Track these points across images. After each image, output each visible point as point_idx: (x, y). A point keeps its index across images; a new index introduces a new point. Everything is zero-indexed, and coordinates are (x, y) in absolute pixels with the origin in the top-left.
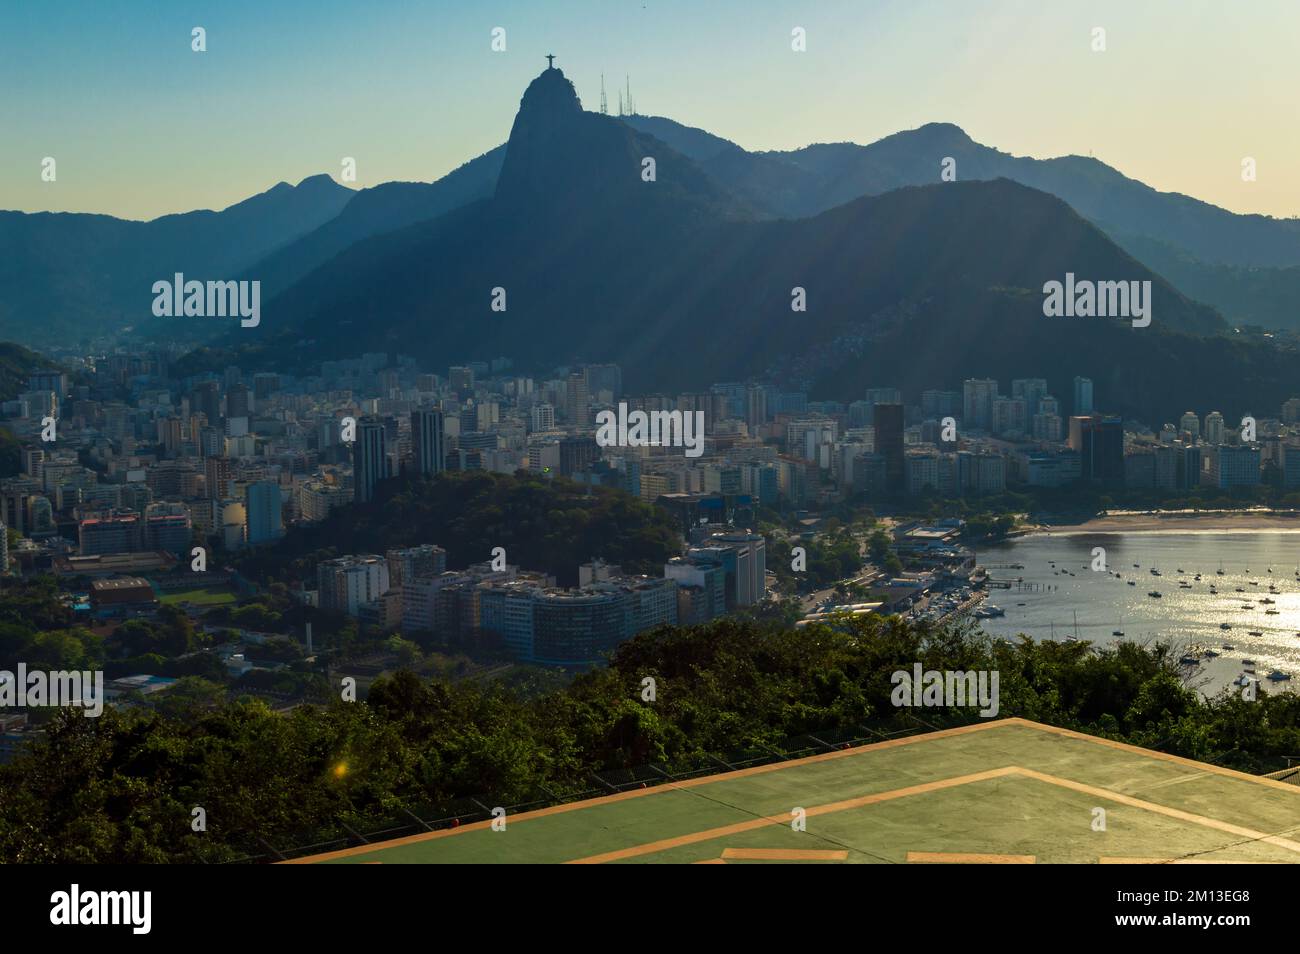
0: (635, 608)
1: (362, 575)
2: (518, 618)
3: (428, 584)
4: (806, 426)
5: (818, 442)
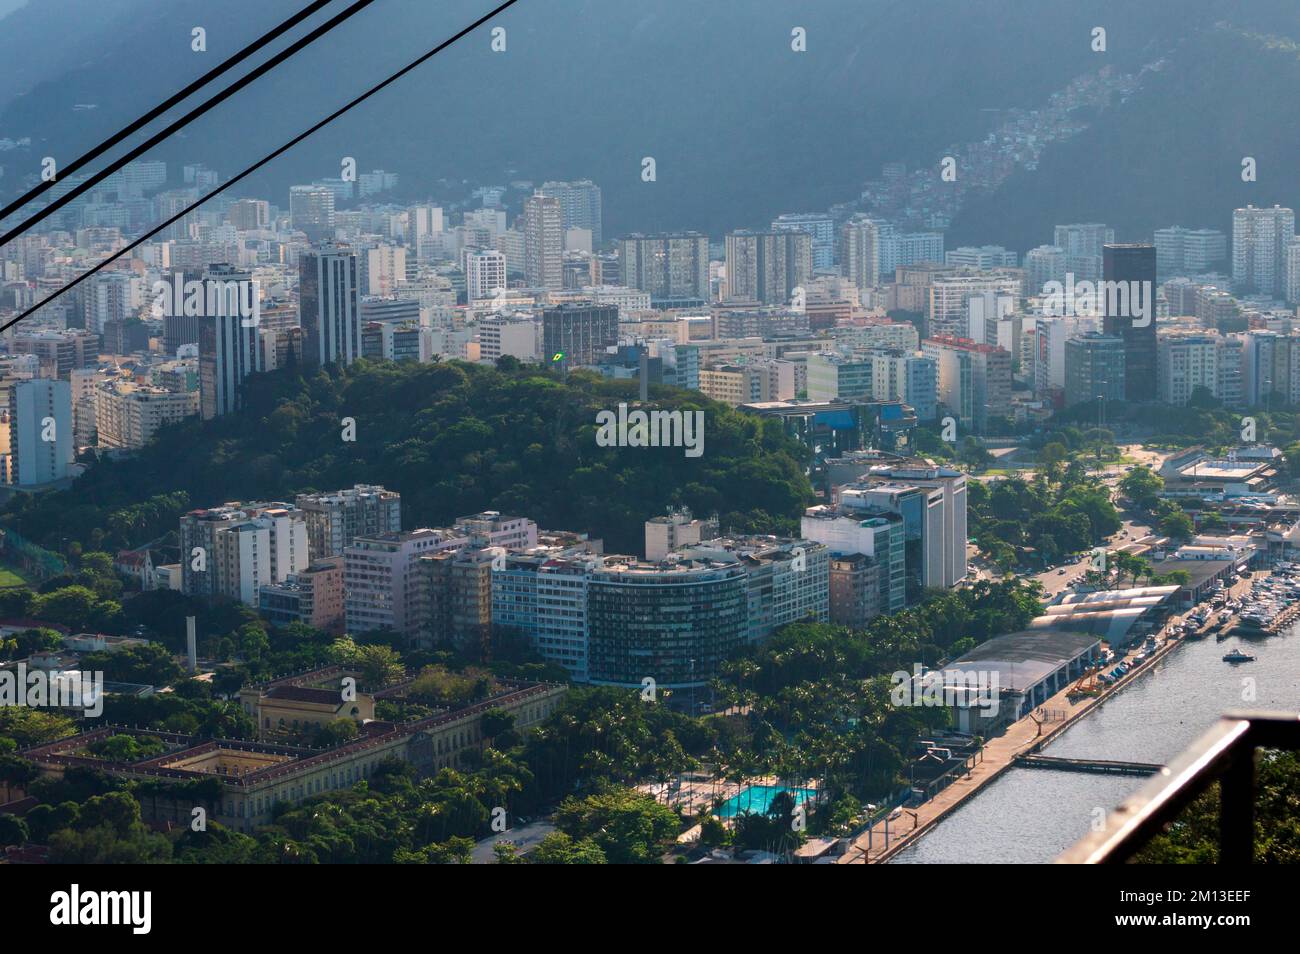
0: (764, 591)
1: (263, 536)
2: (561, 608)
3: (393, 550)
4: (964, 288)
5: (990, 316)
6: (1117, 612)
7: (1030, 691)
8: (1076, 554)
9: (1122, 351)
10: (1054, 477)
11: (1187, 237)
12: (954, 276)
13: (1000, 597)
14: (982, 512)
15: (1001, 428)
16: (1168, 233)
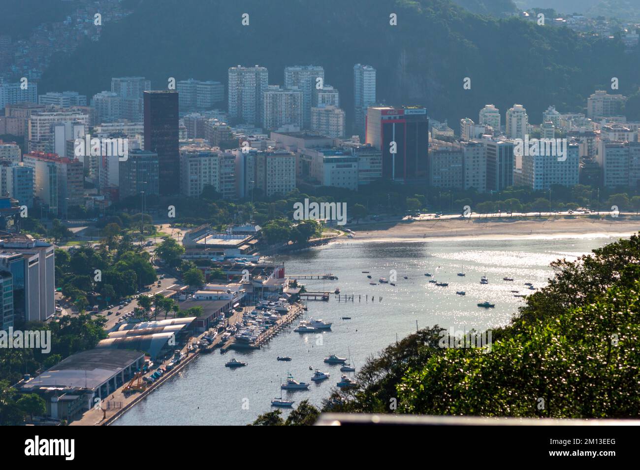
4: (51, 119)
5: (69, 138)
6: (155, 335)
7: (98, 389)
8: (128, 297)
9: (157, 162)
10: (112, 246)
11: (198, 86)
12: (44, 111)
13: (77, 325)
14: (64, 270)
15: (77, 214)
16: (186, 83)
